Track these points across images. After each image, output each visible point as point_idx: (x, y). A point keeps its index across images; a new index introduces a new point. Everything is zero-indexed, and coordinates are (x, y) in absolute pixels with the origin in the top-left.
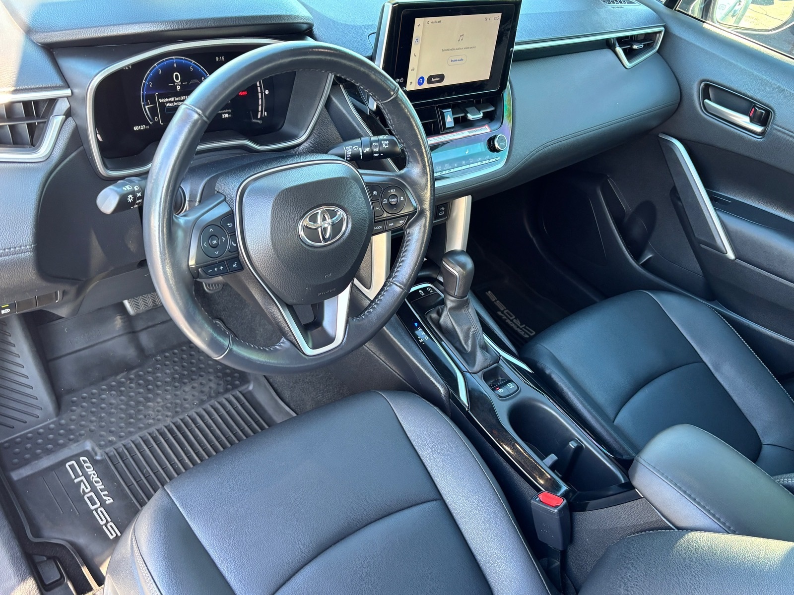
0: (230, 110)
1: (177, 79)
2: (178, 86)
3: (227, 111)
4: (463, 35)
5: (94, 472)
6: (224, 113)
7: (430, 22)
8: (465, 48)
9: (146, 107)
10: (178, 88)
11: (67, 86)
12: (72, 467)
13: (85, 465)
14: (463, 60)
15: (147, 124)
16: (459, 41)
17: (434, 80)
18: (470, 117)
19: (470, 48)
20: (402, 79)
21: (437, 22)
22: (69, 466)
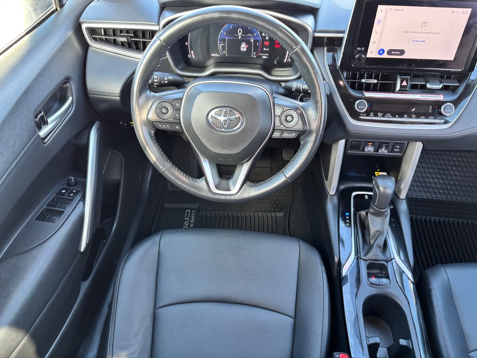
0: (268, 55)
1: (240, 32)
2: (239, 36)
3: (266, 54)
4: (426, 23)
5: (194, 219)
6: (264, 55)
7: (393, 9)
8: (428, 33)
9: (220, 45)
10: (240, 37)
11: (158, 24)
12: (188, 212)
13: (193, 214)
14: (425, 41)
15: (219, 54)
16: (422, 26)
17: (394, 53)
18: (428, 86)
19: (434, 33)
20: (363, 48)
21: (399, 10)
22: (187, 212)
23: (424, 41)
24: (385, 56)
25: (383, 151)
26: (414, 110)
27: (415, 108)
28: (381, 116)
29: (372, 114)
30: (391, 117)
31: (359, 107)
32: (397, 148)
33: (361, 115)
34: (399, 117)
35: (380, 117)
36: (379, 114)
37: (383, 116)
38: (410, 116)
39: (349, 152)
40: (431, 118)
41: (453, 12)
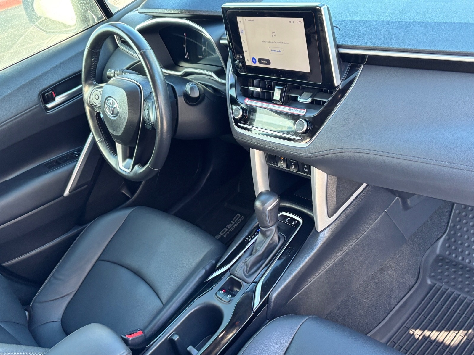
7: (247, 20)
8: (279, 43)
12: (238, 216)
13: (240, 220)
14: (281, 51)
17: (263, 62)
19: (284, 43)
20: (241, 55)
21: (251, 21)
24: (258, 64)
25: (293, 169)
29: (248, 122)
31: (235, 113)
32: (305, 168)
33: (241, 122)
39: (269, 164)
40: (291, 134)
41: (290, 22)
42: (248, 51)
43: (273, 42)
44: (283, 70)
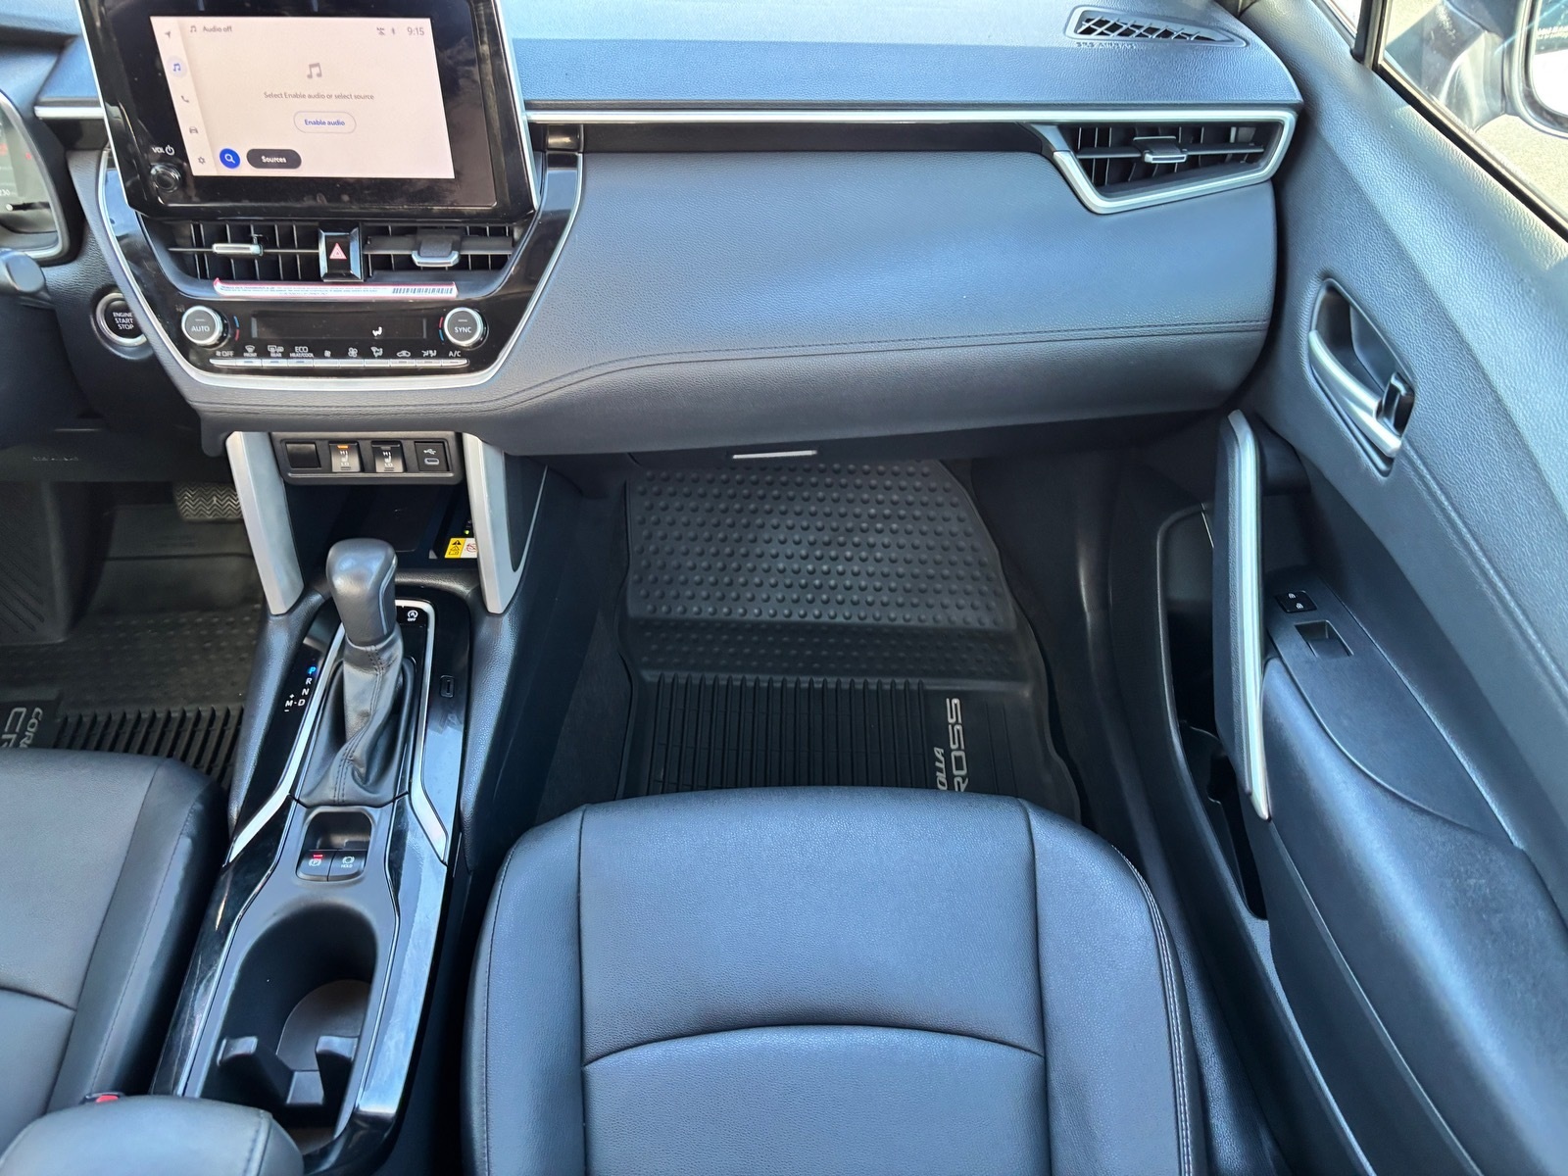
4: (317, 65)
5: (32, 735)
7: (200, 28)
8: (338, 97)
12: (18, 715)
13: (33, 720)
14: (343, 123)
16: (310, 77)
17: (268, 160)
18: (416, 259)
19: (356, 97)
20: (168, 147)
21: (219, 30)
22: (16, 713)
23: (338, 123)
24: (246, 170)
25: (389, 467)
26: (380, 332)
27: (380, 328)
28: (280, 355)
29: (250, 349)
30: (308, 358)
31: (194, 329)
32: (429, 455)
33: (218, 353)
34: (333, 356)
35: (278, 358)
36: (271, 349)
37: (286, 355)
38: (365, 353)
39: (290, 475)
40: (429, 357)
41: (381, 31)
42: (201, 129)
43: (310, 96)
44: (352, 181)
